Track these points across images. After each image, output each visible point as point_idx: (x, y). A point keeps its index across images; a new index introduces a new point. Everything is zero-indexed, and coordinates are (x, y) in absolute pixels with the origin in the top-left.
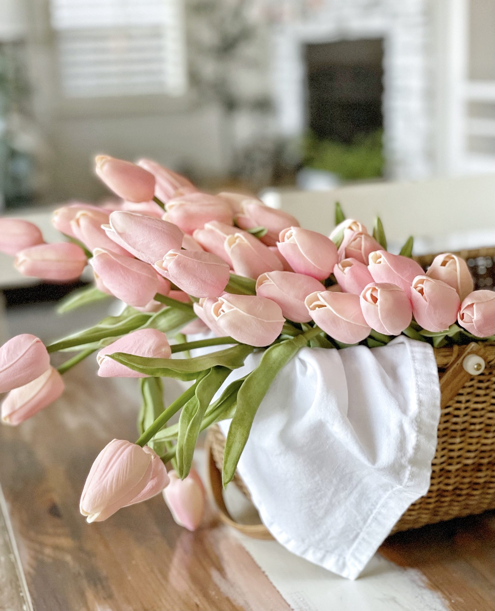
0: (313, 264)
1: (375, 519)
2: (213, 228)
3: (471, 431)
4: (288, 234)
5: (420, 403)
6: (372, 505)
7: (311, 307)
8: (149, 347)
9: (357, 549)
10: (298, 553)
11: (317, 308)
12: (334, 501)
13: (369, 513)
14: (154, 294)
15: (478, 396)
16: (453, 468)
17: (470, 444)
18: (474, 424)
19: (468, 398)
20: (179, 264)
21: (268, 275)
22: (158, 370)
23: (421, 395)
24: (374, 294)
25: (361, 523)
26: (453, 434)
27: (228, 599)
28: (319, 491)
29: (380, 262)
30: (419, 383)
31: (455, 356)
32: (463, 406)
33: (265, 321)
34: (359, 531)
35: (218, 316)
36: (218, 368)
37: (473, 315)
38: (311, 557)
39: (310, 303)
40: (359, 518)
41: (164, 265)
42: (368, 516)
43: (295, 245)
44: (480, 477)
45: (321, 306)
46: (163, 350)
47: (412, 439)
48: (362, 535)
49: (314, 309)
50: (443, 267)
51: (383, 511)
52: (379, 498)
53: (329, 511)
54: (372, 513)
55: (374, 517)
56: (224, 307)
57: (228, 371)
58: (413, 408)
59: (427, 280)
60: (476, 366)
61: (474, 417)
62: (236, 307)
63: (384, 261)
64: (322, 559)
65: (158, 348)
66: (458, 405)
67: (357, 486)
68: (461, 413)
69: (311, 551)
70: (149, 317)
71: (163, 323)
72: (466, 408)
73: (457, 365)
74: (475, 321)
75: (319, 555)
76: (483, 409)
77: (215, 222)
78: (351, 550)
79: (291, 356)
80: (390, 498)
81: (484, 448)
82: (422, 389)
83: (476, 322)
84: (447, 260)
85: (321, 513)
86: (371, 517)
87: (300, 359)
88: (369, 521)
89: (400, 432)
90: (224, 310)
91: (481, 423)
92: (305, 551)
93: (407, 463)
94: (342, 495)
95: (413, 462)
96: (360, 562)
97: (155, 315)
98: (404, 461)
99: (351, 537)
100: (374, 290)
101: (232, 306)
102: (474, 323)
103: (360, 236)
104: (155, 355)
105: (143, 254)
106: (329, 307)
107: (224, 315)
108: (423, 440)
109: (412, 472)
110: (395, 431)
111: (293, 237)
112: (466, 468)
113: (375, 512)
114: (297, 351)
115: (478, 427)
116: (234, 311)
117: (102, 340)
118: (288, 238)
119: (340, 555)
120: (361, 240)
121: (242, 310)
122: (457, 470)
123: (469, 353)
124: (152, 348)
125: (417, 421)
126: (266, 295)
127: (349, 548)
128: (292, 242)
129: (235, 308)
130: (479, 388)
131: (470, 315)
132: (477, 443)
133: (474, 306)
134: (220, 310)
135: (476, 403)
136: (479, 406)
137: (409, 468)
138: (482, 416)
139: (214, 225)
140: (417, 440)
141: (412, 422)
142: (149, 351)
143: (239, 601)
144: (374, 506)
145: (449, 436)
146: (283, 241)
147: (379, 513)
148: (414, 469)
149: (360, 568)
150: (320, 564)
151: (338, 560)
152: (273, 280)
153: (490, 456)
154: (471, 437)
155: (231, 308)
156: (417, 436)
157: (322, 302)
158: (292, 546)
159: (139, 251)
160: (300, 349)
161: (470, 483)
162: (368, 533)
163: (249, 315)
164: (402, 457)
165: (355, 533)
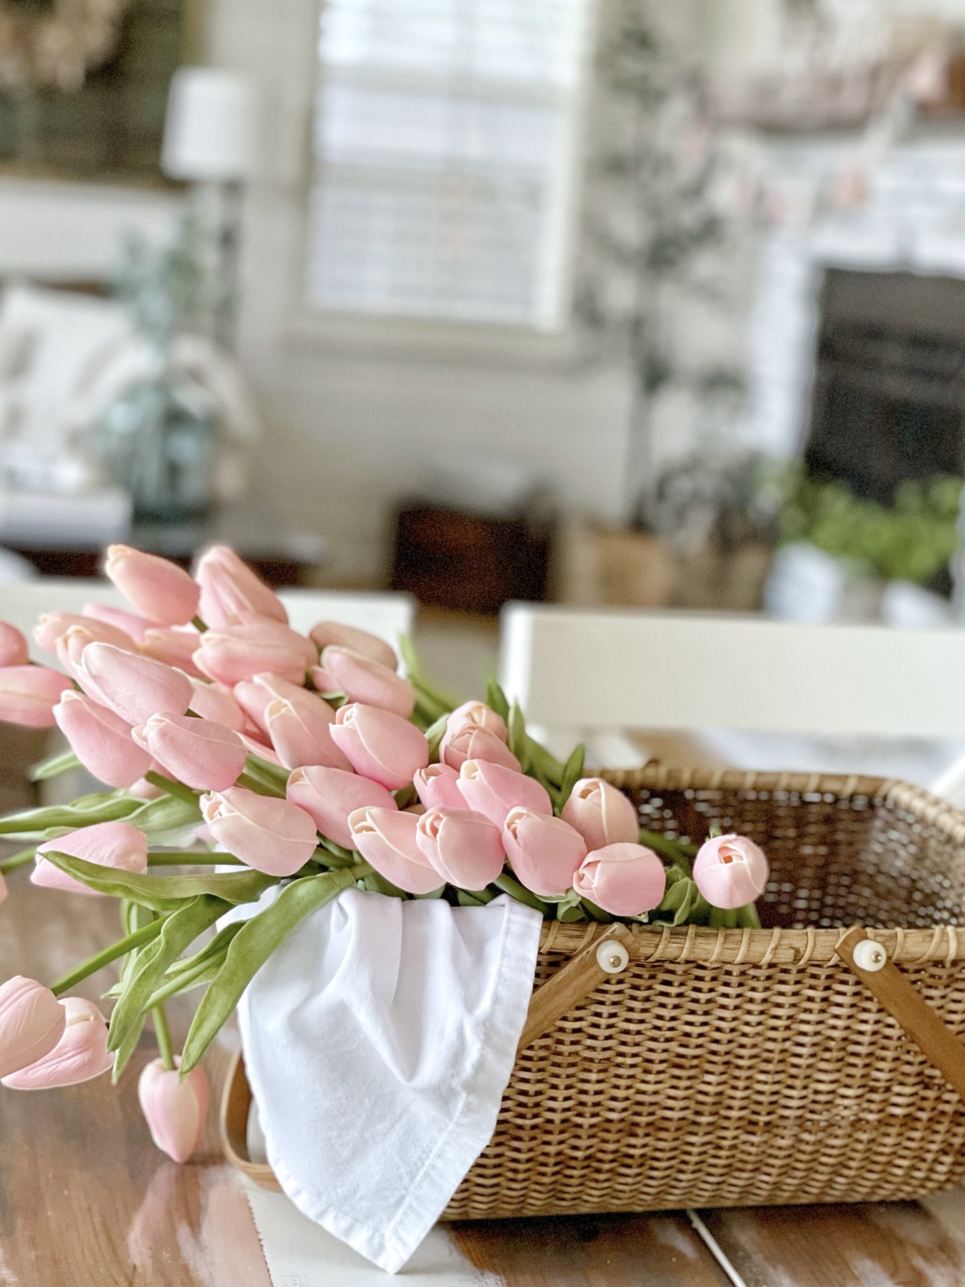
0: (381, 764)
1: (427, 1175)
2: (263, 683)
3: (619, 1065)
4: (348, 713)
5: (496, 1000)
6: (424, 1152)
7: (356, 827)
8: (111, 851)
9: (401, 1223)
10: (311, 1214)
11: (364, 832)
12: (366, 1135)
13: (419, 1164)
14: (145, 772)
15: (631, 1010)
16: (586, 1121)
17: (616, 1087)
18: (622, 1055)
19: (613, 1010)
20: (164, 734)
21: (306, 772)
22: (116, 887)
23: (500, 987)
24: (435, 824)
25: (406, 1180)
26: (587, 1065)
27: (186, 1268)
28: (343, 1115)
29: (474, 778)
30: (504, 970)
31: (587, 938)
32: (603, 1022)
33: (283, 838)
34: (403, 1192)
35: (212, 818)
36: (210, 899)
37: (594, 877)
38: (329, 1224)
39: (355, 823)
40: (402, 1170)
41: (144, 733)
42: (418, 1170)
43: (355, 732)
44: (634, 1146)
45: (370, 829)
46: (133, 858)
47: (474, 1050)
48: (408, 1200)
49: (359, 831)
50: (581, 800)
51: (439, 1164)
52: (434, 1141)
53: (360, 1149)
54: (423, 1164)
55: (425, 1173)
56: (222, 809)
57: (227, 907)
58: (484, 1005)
59: (528, 815)
60: (612, 960)
61: (624, 1043)
62: (239, 811)
63: (480, 777)
64: (348, 1231)
65: (125, 854)
66: (596, 1020)
67: (400, 1117)
68: (602, 1033)
69: (331, 1215)
70: (141, 805)
71: (157, 818)
72: (609, 1026)
73: (587, 953)
74: (595, 887)
75: (344, 1223)
76: (639, 1033)
77: (268, 675)
78: (393, 1223)
79: (327, 898)
80: (447, 1143)
81: (640, 1098)
82: (505, 980)
83: (597, 889)
84: (590, 788)
85: (345, 1154)
86: (422, 1172)
87: (339, 905)
88: (418, 1178)
89: (458, 1038)
90: (222, 813)
91: (635, 1055)
92: (322, 1214)
93: (459, 1088)
94: (380, 1127)
95: (470, 1087)
96: (405, 1245)
97: (148, 803)
98: (456, 1083)
99: (392, 1200)
100: (438, 818)
101: (233, 808)
102: (594, 891)
103: (471, 731)
104: (118, 864)
105: (124, 711)
106: (379, 832)
107: (219, 820)
108: (490, 1055)
109: (469, 1103)
110: (451, 1035)
111: (353, 719)
112: (608, 1126)
113: (427, 1163)
114: (336, 892)
115: (630, 1061)
116: (235, 816)
117: (48, 830)
118: (348, 720)
119: (376, 1230)
120: (469, 739)
121: (247, 817)
122: (592, 1126)
123: (607, 939)
124: (116, 853)
125: (484, 1025)
126: (299, 800)
127: (389, 1219)
128: (351, 727)
129: (237, 813)
130: (633, 998)
131: (591, 878)
132: (629, 1087)
133: (599, 865)
134: (217, 812)
135: (628, 1020)
136: (633, 1027)
137: (464, 1095)
138: (637, 1044)
139: (265, 679)
140: (482, 1055)
141: (477, 1025)
142: (109, 856)
143: (202, 1273)
144: (427, 1152)
145: (580, 1067)
146: (342, 723)
147: (433, 1167)
148: (472, 1099)
149: (405, 1256)
150: (344, 1239)
151: (371, 1238)
152: (310, 779)
153: (652, 1114)
154: (618, 1076)
155: (232, 811)
156: (483, 1048)
157: (369, 822)
158: (302, 1202)
159: (118, 705)
160: (342, 890)
161: (615, 1152)
162: (417, 1198)
163: (258, 826)
164: (452, 1076)
165: (397, 1195)
